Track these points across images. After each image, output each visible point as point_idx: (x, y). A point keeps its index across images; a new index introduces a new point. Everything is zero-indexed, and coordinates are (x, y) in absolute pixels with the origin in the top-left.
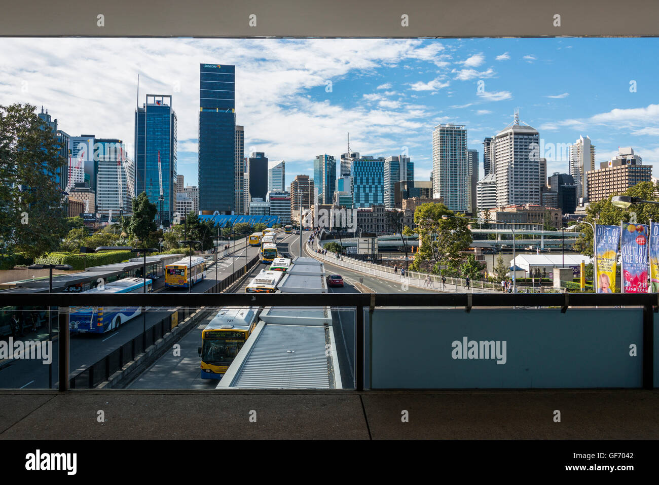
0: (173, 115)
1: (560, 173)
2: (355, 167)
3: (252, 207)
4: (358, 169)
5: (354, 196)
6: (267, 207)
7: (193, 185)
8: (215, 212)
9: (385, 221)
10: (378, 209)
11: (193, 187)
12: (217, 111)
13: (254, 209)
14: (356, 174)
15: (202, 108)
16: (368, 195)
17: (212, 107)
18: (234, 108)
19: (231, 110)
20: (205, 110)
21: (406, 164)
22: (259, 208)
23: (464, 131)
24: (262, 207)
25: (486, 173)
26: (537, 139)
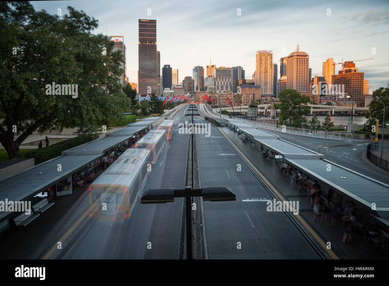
0: (124, 46)
1: (318, 76)
2: (216, 72)
3: (165, 93)
4: (218, 73)
5: (216, 87)
6: (172, 93)
7: (133, 82)
8: (148, 95)
9: (232, 99)
10: (229, 93)
11: (133, 83)
12: (148, 44)
13: (166, 94)
14: (217, 76)
15: (140, 42)
16: (223, 86)
17: (145, 41)
18: (156, 42)
19: (154, 43)
20: (141, 43)
21: (241, 71)
22: (168, 93)
23: (271, 54)
24: (170, 93)
25: (281, 76)
26: (308, 59)
